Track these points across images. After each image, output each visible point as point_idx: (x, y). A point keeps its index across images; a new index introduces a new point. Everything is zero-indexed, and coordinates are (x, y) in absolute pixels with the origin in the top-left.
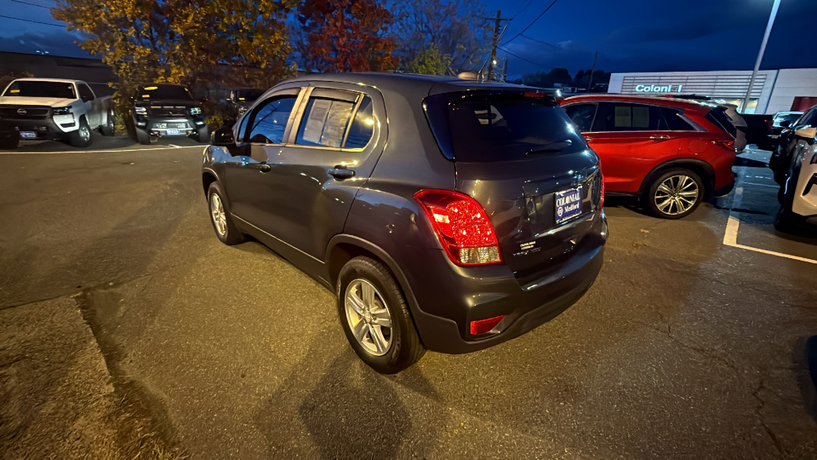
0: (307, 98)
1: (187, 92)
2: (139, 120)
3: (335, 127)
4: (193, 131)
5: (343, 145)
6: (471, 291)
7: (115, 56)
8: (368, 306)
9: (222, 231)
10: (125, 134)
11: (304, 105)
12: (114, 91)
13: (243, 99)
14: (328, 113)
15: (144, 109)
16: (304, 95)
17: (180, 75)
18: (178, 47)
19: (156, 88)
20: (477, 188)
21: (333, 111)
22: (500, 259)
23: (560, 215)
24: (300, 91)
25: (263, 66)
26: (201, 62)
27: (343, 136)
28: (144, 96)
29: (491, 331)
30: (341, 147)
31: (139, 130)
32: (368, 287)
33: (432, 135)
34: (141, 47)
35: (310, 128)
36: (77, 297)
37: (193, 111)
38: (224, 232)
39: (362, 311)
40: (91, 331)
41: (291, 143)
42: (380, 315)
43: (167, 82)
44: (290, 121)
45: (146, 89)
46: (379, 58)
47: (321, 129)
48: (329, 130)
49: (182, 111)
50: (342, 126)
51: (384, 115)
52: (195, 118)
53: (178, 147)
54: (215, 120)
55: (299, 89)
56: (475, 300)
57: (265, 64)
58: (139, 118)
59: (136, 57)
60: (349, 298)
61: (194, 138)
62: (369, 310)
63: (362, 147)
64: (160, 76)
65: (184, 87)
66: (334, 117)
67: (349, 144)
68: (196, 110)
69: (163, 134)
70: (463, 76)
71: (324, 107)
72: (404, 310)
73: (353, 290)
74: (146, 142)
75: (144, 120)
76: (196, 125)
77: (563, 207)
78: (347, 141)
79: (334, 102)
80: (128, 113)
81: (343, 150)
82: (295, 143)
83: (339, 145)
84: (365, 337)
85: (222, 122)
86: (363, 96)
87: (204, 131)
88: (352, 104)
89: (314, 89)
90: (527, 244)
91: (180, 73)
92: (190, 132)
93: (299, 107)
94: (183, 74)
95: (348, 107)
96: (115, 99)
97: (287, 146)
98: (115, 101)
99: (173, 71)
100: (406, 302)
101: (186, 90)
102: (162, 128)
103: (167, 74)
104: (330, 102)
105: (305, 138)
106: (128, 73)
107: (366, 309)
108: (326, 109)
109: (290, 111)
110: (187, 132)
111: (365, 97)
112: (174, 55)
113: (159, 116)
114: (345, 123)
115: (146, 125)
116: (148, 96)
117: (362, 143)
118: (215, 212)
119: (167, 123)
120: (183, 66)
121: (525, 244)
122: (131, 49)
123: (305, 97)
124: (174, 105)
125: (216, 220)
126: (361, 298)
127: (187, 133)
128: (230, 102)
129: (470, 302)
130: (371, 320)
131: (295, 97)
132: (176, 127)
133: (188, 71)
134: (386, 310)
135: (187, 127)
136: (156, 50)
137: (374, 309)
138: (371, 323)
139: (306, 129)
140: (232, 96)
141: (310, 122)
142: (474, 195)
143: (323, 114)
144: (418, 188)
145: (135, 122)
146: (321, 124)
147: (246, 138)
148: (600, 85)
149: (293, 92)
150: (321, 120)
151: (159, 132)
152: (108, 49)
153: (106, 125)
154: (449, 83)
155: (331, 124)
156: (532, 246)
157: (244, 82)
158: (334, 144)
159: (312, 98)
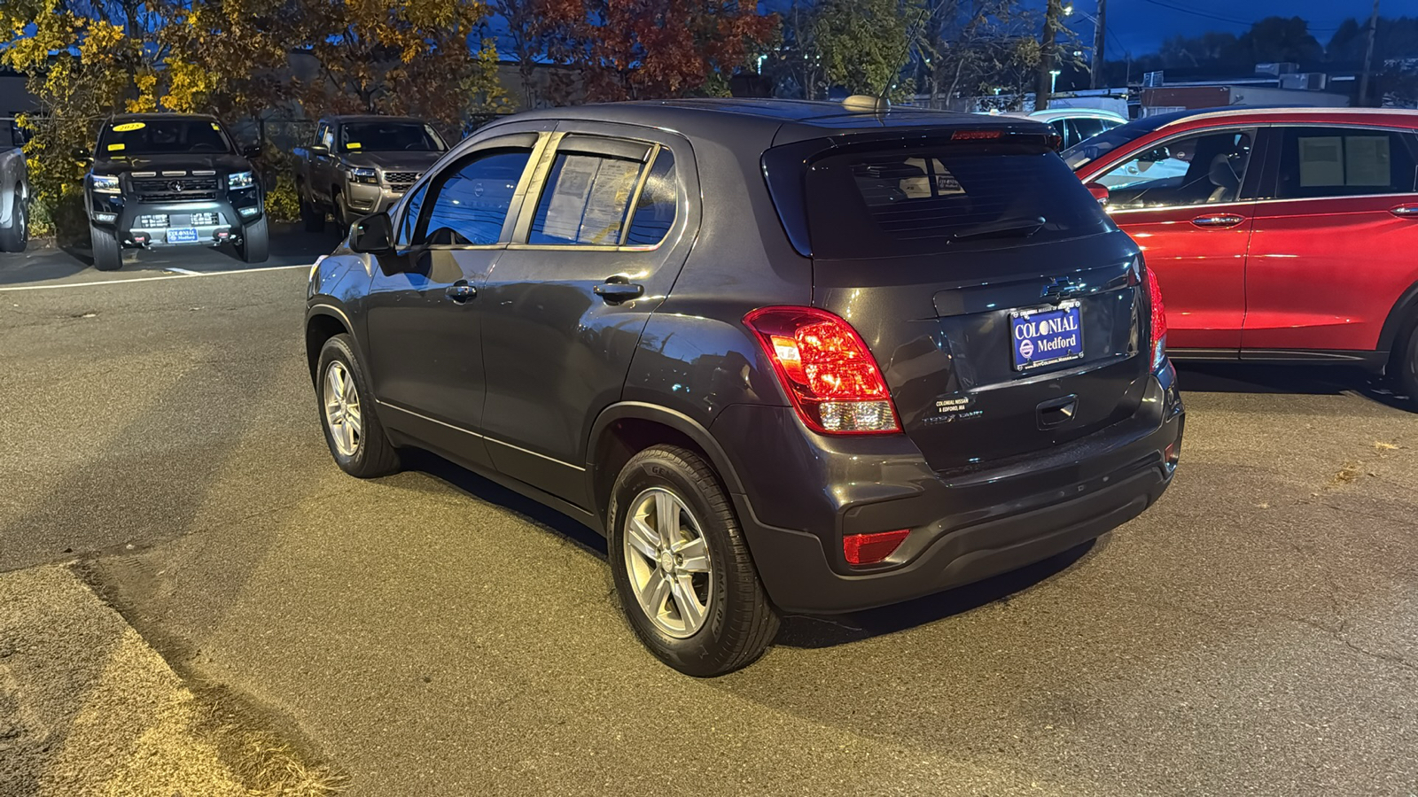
0: (551, 153)
1: (216, 131)
2: (98, 208)
3: (606, 207)
4: (231, 231)
5: (621, 242)
6: (841, 479)
7: (36, 47)
8: (668, 540)
9: (347, 446)
10: (51, 245)
11: (546, 166)
12: (28, 135)
13: (358, 145)
14: (594, 181)
15: (114, 180)
16: (545, 147)
17: (194, 90)
18: (193, 20)
19: (142, 125)
20: (854, 302)
21: (603, 178)
22: (897, 426)
23: (1028, 356)
24: (536, 140)
25: (408, 57)
26: (248, 54)
27: (623, 224)
28: (111, 148)
29: (888, 559)
30: (617, 243)
31: (99, 235)
32: (668, 502)
33: (776, 217)
34: (102, 23)
35: (558, 211)
36: (72, 566)
37: (233, 178)
38: (354, 447)
39: (656, 554)
40: (119, 616)
41: (519, 243)
42: (688, 553)
43: (161, 108)
44: (516, 199)
45: (116, 129)
46: (721, 24)
47: (580, 214)
48: (596, 214)
49: (205, 183)
50: (620, 205)
51: (695, 181)
52: (237, 199)
53: (192, 274)
54: (277, 202)
55: (534, 136)
56: (851, 493)
57: (412, 53)
58: (101, 202)
59: (89, 47)
60: (634, 533)
61: (234, 251)
62: (669, 548)
63: (655, 244)
64: (143, 93)
65: (208, 122)
66: (604, 189)
67: (631, 236)
68: (241, 179)
69: (155, 242)
70: (854, 102)
71: (588, 170)
72: (731, 531)
73: (640, 514)
74: (111, 264)
75: (114, 208)
76: (239, 215)
77: (1034, 341)
78: (629, 231)
79: (604, 160)
80: (59, 191)
81: (622, 249)
82: (527, 242)
83: (614, 240)
84: (662, 608)
85: (296, 206)
86: (657, 148)
87: (257, 231)
88: (639, 164)
89: (564, 137)
90: (952, 402)
91: (193, 84)
92: (224, 235)
93: (535, 171)
94: (202, 86)
95: (629, 170)
96: (28, 155)
97: (509, 247)
98: (29, 161)
99: (179, 79)
100: (736, 518)
101: (216, 128)
102: (154, 226)
103: (163, 87)
104: (598, 159)
105: (547, 231)
106: (64, 88)
107: (665, 546)
108: (590, 174)
109: (516, 178)
110: (216, 235)
111: (662, 151)
112: (183, 38)
113: (146, 195)
114: (624, 200)
115: (117, 220)
116: (122, 147)
117: (655, 233)
118: (332, 403)
119: (169, 213)
120: (204, 65)
121: (947, 403)
122: (77, 30)
123: (548, 151)
124: (189, 168)
125: (334, 423)
126: (656, 529)
127: (217, 240)
128: (324, 154)
129: (841, 496)
130: (674, 565)
131: (529, 150)
132: (188, 222)
133: (214, 79)
134: (702, 541)
135: (216, 221)
136: (133, 29)
137: (678, 544)
138: (674, 574)
139: (549, 213)
140: (328, 139)
141: (557, 200)
142: (850, 316)
143: (582, 186)
144: (749, 306)
145: (90, 211)
146: (579, 203)
147: (420, 237)
148: (1398, 66)
149: (522, 142)
150: (580, 196)
151: (147, 237)
152: (19, 33)
153: (10, 225)
154: (809, 122)
155: (600, 203)
156: (962, 408)
157: (355, 99)
158: (606, 237)
159: (561, 154)
